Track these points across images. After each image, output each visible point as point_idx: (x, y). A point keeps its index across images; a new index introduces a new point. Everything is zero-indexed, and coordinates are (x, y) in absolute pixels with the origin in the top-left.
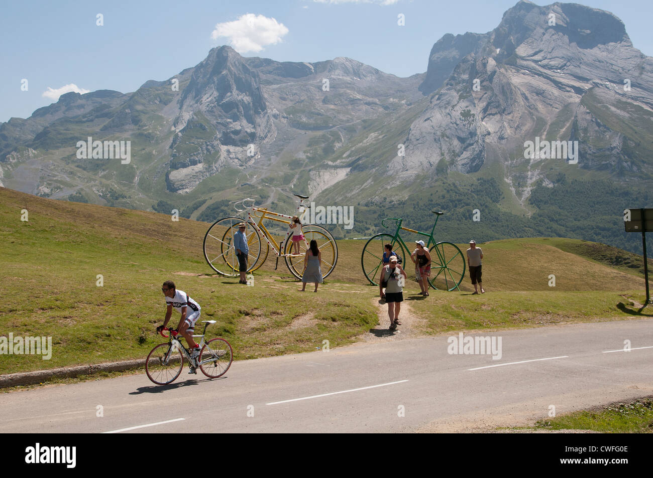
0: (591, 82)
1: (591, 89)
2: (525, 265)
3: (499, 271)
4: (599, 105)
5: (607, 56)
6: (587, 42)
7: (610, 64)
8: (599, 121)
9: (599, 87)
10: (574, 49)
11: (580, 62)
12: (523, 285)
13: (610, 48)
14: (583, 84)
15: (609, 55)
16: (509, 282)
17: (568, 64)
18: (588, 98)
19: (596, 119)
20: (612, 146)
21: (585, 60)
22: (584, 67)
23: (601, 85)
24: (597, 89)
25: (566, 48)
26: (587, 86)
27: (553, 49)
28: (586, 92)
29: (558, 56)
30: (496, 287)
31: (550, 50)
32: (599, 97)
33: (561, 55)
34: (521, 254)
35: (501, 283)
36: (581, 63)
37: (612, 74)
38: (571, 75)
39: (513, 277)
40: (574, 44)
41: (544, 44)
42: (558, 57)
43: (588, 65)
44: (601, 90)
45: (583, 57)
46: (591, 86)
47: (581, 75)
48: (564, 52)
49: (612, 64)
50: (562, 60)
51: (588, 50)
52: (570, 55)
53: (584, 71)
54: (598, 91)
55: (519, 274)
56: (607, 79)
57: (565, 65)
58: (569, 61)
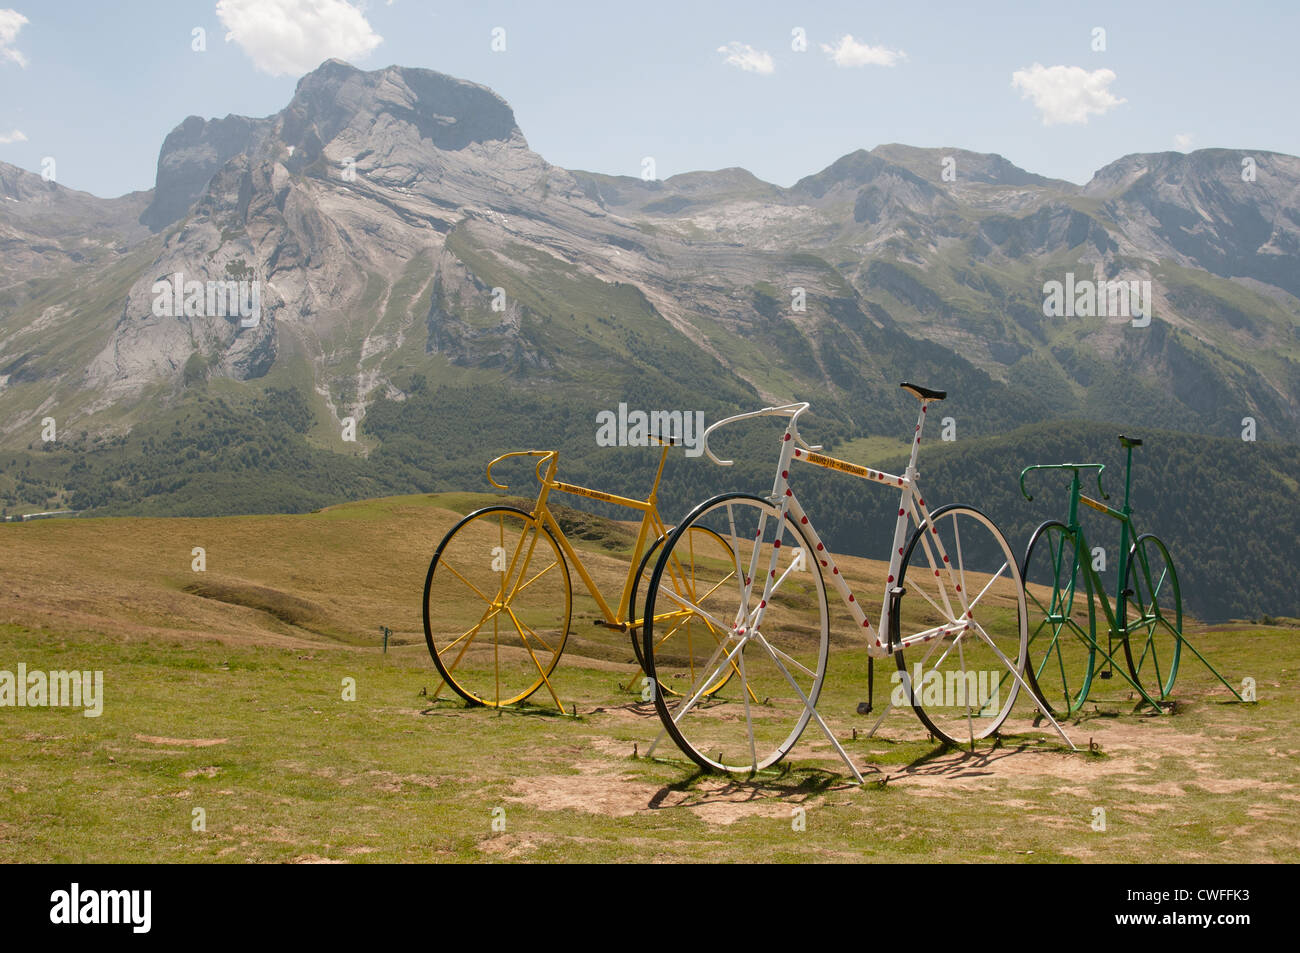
0: (461, 209)
1: (461, 223)
2: (405, 548)
3: (357, 562)
4: (478, 251)
5: (485, 164)
6: (451, 139)
7: (492, 178)
8: (479, 278)
9: (475, 219)
10: (427, 151)
11: (439, 173)
12: (406, 586)
13: (491, 150)
14: (448, 214)
15: (490, 163)
16: (377, 583)
17: (420, 177)
18: (459, 237)
19: (474, 276)
20: (504, 324)
21: (450, 171)
22: (446, 182)
23: (479, 215)
24: (472, 222)
25: (411, 148)
26: (454, 218)
27: (391, 150)
28: (453, 228)
29: (401, 162)
30: (356, 594)
31: (386, 152)
32: (476, 238)
33: (406, 161)
34: (393, 526)
35: (363, 586)
36: (441, 176)
37: (497, 195)
38: (427, 197)
39: (385, 572)
40: (428, 141)
41: (374, 140)
42: (400, 165)
43: (453, 179)
44: (478, 226)
45: (444, 163)
46: (461, 218)
47: (443, 198)
48: (411, 155)
49: (496, 179)
50: (409, 171)
51: (455, 154)
52: (419, 159)
53: (446, 190)
54: (475, 226)
55: (395, 565)
56: (489, 205)
57: (414, 179)
58: (421, 171)
